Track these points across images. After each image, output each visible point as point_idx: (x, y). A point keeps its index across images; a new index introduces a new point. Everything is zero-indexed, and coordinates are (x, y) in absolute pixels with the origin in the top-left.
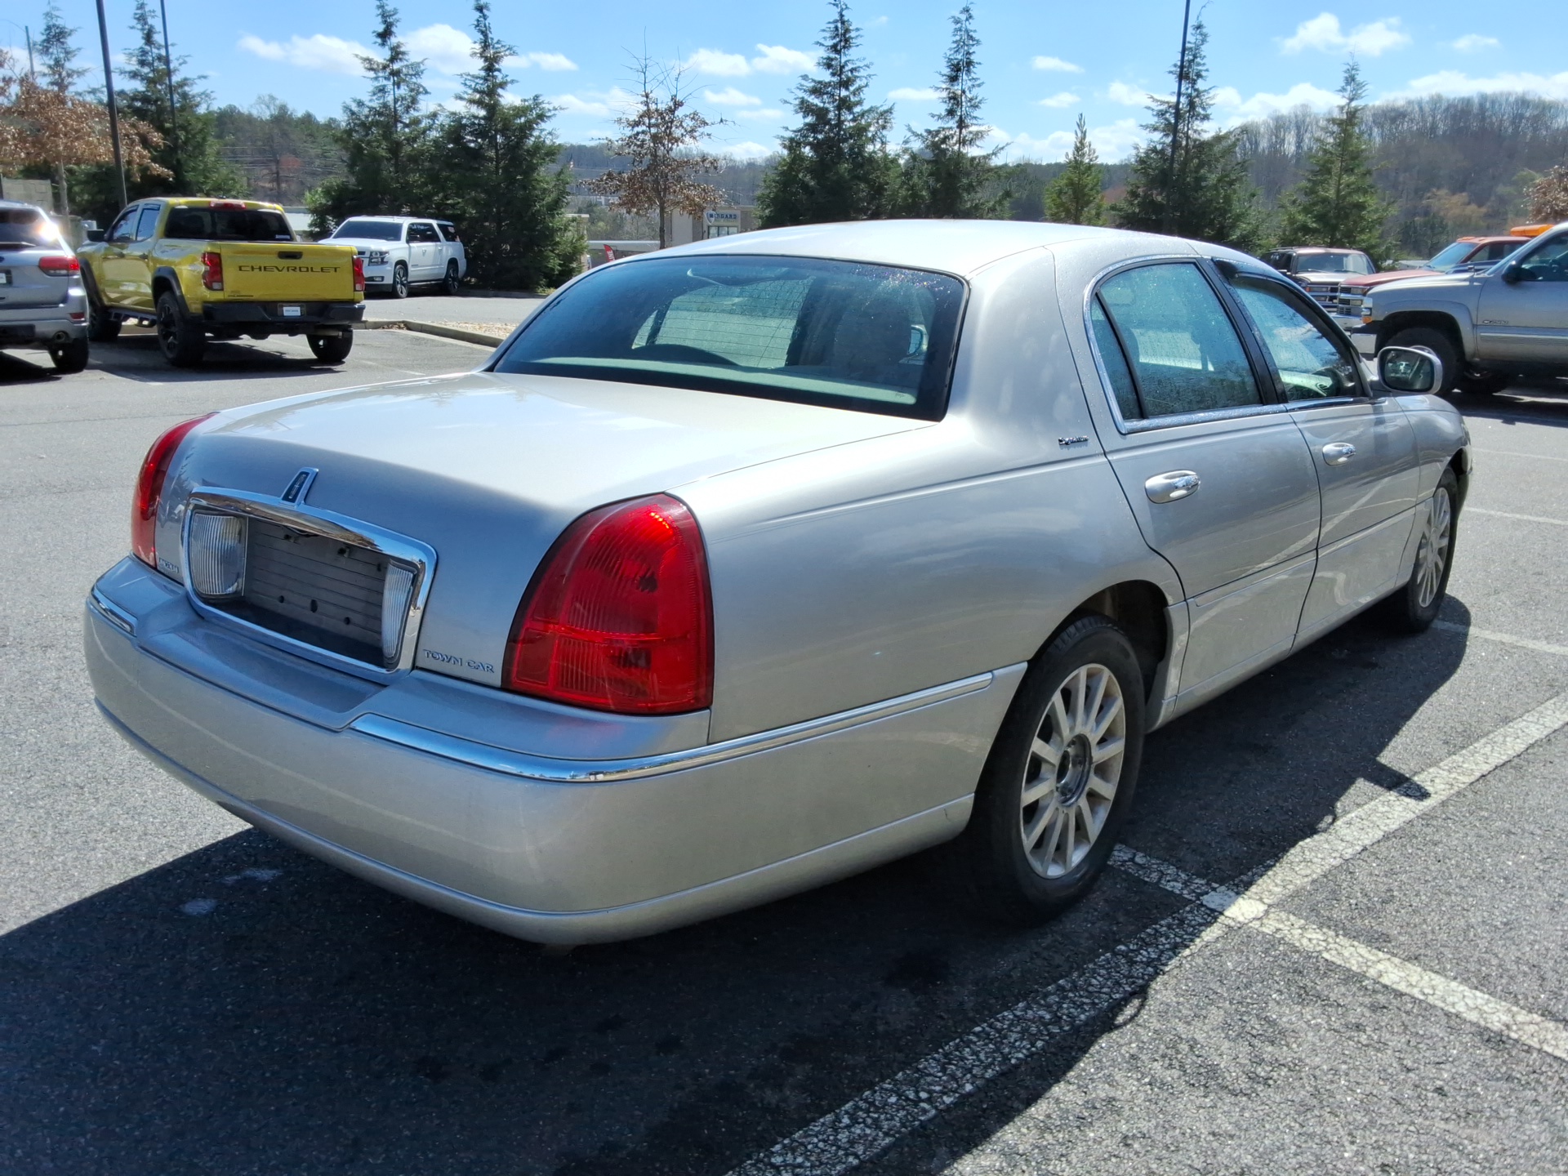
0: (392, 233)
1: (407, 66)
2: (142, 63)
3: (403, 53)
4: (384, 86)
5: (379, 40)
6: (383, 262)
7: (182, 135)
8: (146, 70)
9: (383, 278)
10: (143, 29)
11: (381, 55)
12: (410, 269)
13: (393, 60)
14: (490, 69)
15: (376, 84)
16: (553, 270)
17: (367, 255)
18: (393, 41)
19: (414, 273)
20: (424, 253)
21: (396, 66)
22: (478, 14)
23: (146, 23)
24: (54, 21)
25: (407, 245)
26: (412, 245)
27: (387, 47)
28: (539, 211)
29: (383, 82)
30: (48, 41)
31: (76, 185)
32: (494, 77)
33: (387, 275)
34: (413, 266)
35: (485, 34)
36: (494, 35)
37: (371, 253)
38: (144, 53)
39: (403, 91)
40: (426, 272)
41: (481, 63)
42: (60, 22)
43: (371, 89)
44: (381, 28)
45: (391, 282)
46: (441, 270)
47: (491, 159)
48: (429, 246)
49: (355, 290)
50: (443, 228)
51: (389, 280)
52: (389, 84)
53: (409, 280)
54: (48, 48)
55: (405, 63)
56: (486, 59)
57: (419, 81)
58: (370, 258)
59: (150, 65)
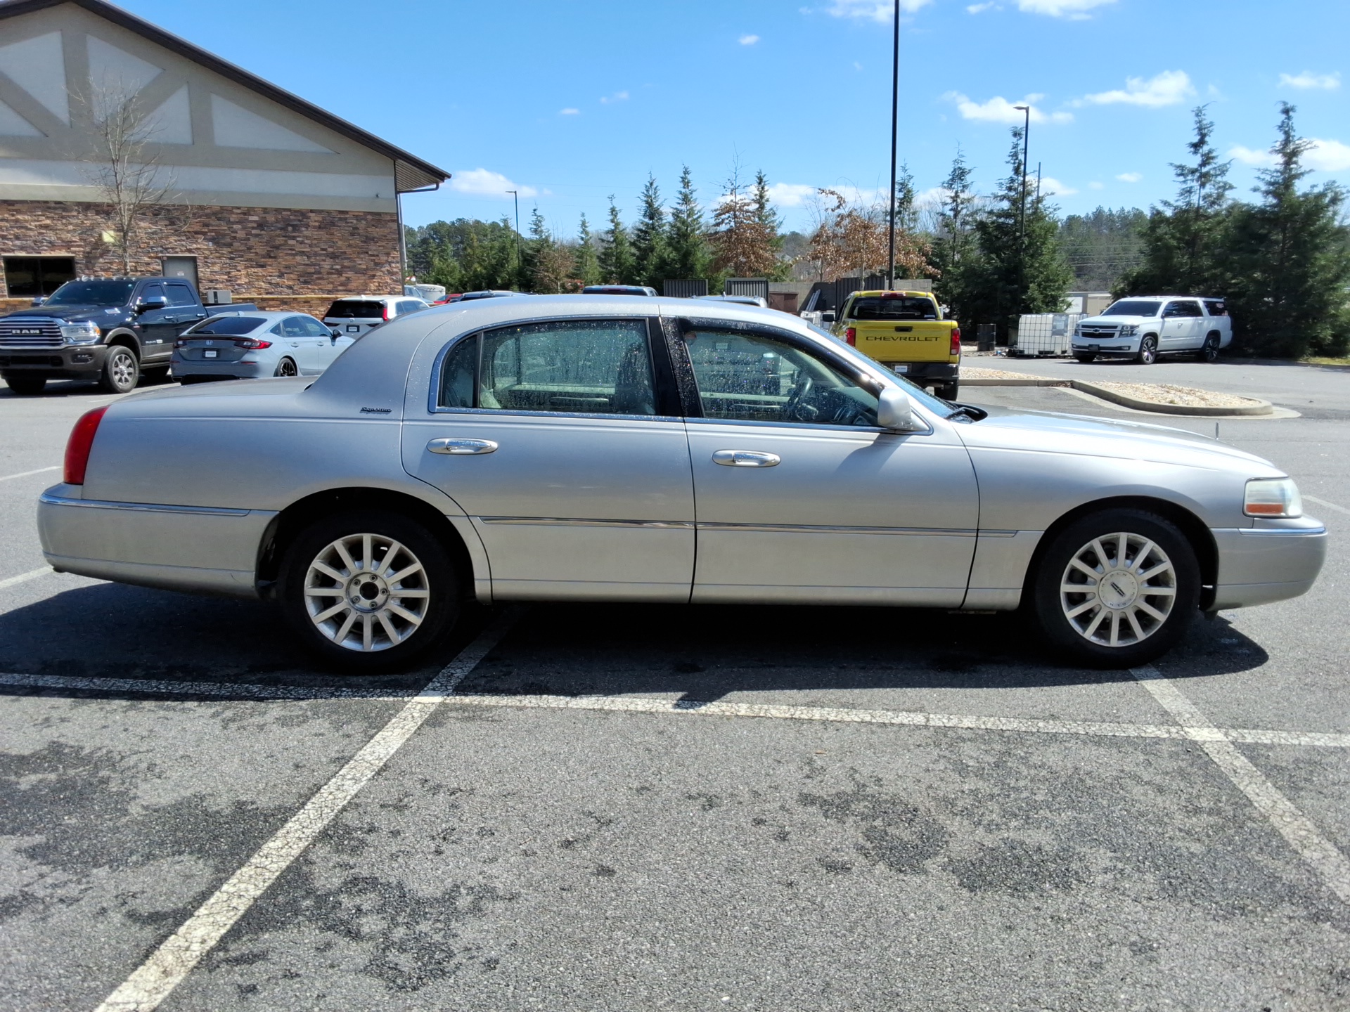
0: (1150, 310)
1: (1214, 168)
2: (1010, 189)
3: (1213, 158)
4: (1191, 187)
5: (1192, 149)
6: (1132, 334)
7: (1026, 240)
8: (1012, 193)
9: (1129, 347)
10: (1014, 163)
11: (1194, 161)
12: (1161, 340)
13: (1204, 164)
14: (1287, 163)
15: (1184, 186)
16: (1324, 339)
17: (1119, 329)
18: (1205, 149)
19: (1163, 343)
20: (1179, 327)
21: (1204, 170)
22: (1284, 116)
23: (1017, 159)
24: (959, 165)
25: (1161, 320)
26: (1166, 319)
27: (1199, 155)
28: (1312, 286)
29: (1189, 184)
30: (952, 180)
31: (950, 282)
32: (1291, 170)
33: (1134, 345)
34: (1164, 337)
35: (1287, 133)
36: (1296, 134)
37: (1123, 327)
38: (1012, 181)
39: (1209, 189)
40: (1180, 343)
41: (1280, 159)
42: (963, 165)
43: (1178, 191)
44: (1196, 139)
45: (1137, 351)
46: (1199, 340)
47: (1276, 242)
48: (1187, 321)
49: (951, 354)
50: (1208, 305)
51: (1135, 349)
52: (1196, 185)
53: (1158, 349)
54: (952, 185)
55: (1214, 166)
56: (1285, 155)
57: (1225, 179)
58: (1121, 332)
59: (1015, 190)
